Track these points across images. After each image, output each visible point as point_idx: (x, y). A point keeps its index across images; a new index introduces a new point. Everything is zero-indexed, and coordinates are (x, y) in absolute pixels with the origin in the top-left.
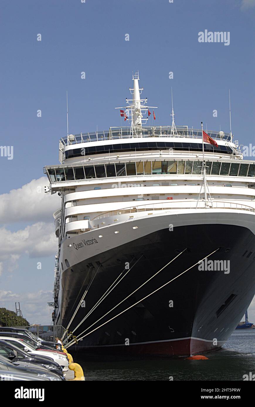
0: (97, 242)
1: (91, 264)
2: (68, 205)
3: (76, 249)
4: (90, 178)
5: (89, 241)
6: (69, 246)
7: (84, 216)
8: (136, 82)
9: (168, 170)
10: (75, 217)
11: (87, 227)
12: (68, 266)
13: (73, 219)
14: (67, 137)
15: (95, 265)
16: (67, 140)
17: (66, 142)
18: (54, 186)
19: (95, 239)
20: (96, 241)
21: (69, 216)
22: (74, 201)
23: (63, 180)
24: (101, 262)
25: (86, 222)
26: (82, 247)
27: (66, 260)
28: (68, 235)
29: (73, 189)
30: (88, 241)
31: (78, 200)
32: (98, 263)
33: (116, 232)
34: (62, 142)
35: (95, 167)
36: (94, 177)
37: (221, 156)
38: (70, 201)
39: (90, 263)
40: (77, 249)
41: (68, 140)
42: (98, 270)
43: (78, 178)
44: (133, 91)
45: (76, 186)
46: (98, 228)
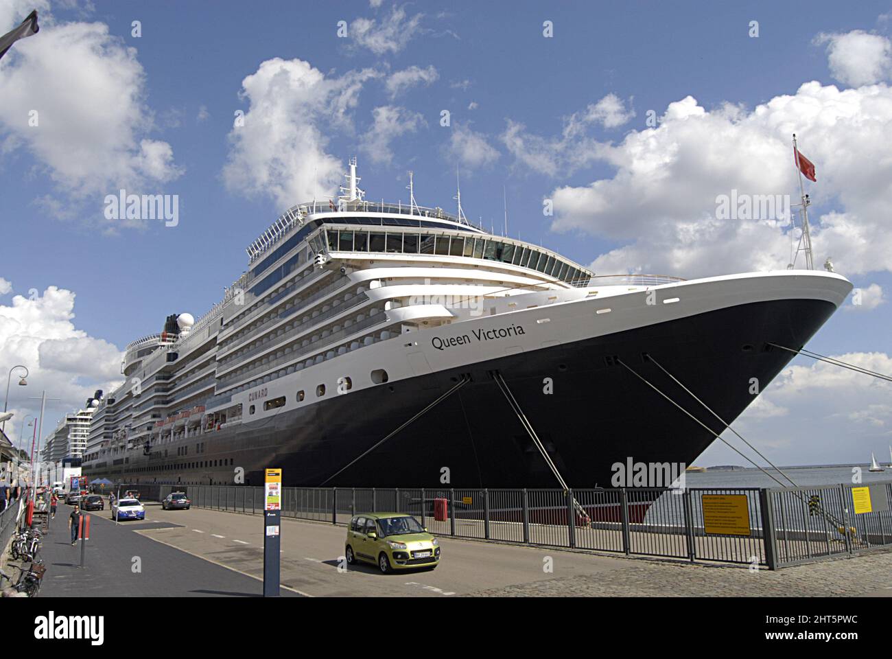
0: (523, 333)
1: (467, 376)
2: (373, 284)
3: (439, 348)
4: (393, 252)
5: (497, 333)
6: (410, 345)
8: (353, 168)
11: (447, 314)
12: (382, 380)
13: (396, 304)
15: (480, 377)
18: (334, 256)
19: (518, 327)
20: (522, 329)
21: (390, 300)
22: (383, 280)
24: (503, 371)
25: (435, 306)
26: (462, 343)
27: (378, 371)
28: (405, 327)
30: (494, 331)
31: (390, 279)
32: (493, 373)
38: (377, 280)
39: (464, 374)
40: (443, 347)
43: (373, 249)
44: (349, 179)
45: (372, 261)
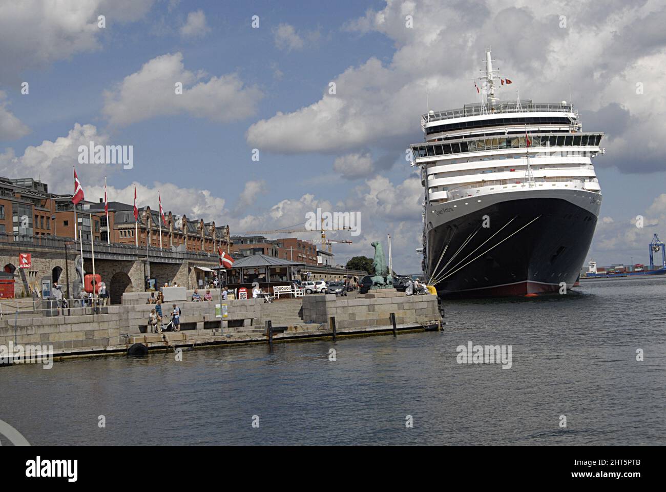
0: (453, 211)
1: (450, 226)
2: (430, 178)
3: (438, 214)
4: (448, 154)
6: (432, 212)
7: (444, 188)
8: (489, 54)
9: (512, 144)
10: (436, 188)
11: (446, 197)
12: (432, 227)
13: (435, 189)
14: (427, 114)
15: (453, 227)
16: (427, 116)
17: (427, 119)
18: (418, 161)
19: (451, 208)
21: (432, 188)
22: (435, 174)
23: (426, 155)
24: (457, 224)
25: (445, 192)
26: (442, 213)
27: (430, 223)
28: (431, 203)
29: (434, 163)
30: (446, 209)
31: (438, 173)
32: (455, 226)
33: (466, 204)
34: (424, 118)
35: (452, 145)
36: (451, 153)
37: (561, 127)
38: (432, 174)
39: (448, 226)
41: (429, 116)
42: (455, 231)
43: (437, 154)
44: (486, 63)
45: (436, 161)
46: (454, 199)
